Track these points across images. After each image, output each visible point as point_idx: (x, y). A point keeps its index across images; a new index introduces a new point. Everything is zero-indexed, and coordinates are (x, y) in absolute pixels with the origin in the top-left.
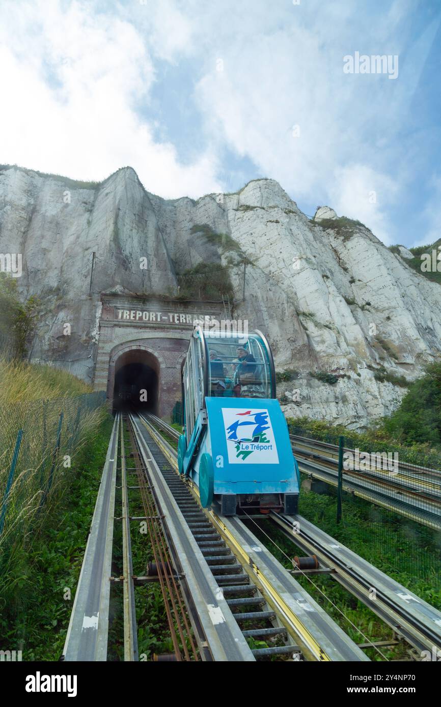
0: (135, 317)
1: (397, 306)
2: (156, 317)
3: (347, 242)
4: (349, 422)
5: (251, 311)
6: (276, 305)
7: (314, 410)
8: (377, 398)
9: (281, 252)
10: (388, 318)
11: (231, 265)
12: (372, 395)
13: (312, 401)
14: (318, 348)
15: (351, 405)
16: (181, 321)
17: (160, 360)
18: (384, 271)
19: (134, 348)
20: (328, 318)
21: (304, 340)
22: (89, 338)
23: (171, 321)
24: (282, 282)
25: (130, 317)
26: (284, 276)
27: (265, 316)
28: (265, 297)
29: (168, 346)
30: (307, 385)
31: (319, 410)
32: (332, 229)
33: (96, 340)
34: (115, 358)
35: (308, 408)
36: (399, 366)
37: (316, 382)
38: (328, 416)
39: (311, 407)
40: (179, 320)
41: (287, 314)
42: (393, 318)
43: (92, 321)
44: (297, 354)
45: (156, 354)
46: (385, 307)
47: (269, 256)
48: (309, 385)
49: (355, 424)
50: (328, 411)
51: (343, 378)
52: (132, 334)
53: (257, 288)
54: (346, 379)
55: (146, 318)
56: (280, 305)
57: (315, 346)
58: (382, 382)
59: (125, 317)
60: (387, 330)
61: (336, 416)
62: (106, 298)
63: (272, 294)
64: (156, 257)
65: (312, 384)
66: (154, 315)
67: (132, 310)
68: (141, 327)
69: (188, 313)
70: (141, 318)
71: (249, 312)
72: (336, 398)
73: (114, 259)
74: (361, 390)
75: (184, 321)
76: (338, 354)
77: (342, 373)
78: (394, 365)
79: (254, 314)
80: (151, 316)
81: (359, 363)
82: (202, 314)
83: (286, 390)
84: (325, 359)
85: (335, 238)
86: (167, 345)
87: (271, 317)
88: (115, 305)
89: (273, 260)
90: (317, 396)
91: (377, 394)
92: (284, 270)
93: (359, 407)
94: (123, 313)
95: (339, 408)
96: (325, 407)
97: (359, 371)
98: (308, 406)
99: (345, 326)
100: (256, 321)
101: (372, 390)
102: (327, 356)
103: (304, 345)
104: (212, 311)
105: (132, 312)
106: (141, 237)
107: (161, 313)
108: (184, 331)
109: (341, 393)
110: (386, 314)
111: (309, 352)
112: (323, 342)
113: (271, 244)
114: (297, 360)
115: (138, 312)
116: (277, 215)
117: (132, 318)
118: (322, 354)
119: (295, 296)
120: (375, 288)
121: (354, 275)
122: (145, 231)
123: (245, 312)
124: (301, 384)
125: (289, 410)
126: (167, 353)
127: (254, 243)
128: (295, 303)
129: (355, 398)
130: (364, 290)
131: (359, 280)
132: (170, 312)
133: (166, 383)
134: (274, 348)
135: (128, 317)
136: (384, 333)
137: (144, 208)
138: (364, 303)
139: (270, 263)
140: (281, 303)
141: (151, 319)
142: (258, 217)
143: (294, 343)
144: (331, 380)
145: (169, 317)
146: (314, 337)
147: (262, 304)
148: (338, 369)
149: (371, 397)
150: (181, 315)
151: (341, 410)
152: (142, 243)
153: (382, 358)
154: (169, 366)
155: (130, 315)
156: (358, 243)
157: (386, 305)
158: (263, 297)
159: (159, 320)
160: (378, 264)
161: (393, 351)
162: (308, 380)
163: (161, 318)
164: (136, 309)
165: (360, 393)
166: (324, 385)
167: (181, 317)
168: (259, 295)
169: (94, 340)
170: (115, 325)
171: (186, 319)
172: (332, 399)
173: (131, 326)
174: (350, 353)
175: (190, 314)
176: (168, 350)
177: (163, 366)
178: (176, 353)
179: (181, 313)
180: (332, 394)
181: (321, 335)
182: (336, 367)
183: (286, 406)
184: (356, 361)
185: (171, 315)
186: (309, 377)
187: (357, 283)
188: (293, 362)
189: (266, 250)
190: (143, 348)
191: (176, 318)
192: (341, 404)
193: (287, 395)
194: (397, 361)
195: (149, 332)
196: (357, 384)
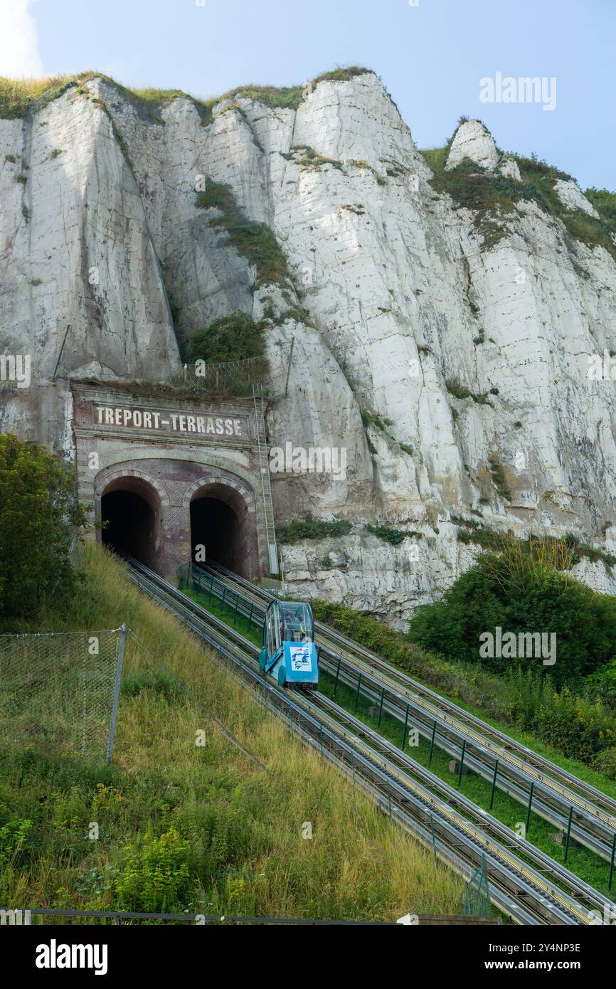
0: (122, 420)
1: (538, 403)
2: (153, 419)
3: (487, 253)
4: (406, 598)
5: (295, 416)
6: (334, 409)
7: (365, 580)
8: (451, 568)
9: (358, 286)
10: (518, 425)
11: (270, 321)
12: (445, 562)
13: (365, 566)
14: (386, 487)
15: (413, 577)
16: (189, 429)
17: (162, 493)
18: (535, 329)
19: (125, 474)
20: (413, 433)
21: (367, 472)
22: (59, 452)
23: (175, 428)
24: (352, 350)
25: (115, 421)
26: (357, 340)
27: (316, 428)
28: (319, 393)
29: (172, 472)
30: (360, 545)
31: (372, 580)
32: (469, 209)
33: (71, 459)
34: (101, 489)
35: (356, 577)
36: (509, 513)
37: (374, 540)
38: (381, 589)
39: (361, 575)
40: (186, 426)
41: (348, 427)
42: (525, 425)
43: (60, 424)
44: (355, 493)
45: (155, 484)
46: (518, 403)
47: (337, 290)
48: (364, 544)
49: (413, 602)
50: (383, 582)
51: (411, 537)
52: (122, 451)
53: (308, 375)
54: (414, 539)
55: (137, 423)
56: (340, 409)
57: (383, 482)
58: (467, 543)
59: (107, 419)
60: (511, 447)
61: (392, 589)
62: (79, 387)
63: (330, 390)
64: (145, 294)
65: (368, 543)
66: (150, 417)
67: (117, 407)
68: (132, 441)
69: (199, 415)
70: (130, 423)
71: (292, 418)
72: (397, 564)
73: (83, 311)
74: (434, 554)
75: (194, 430)
76: (413, 498)
77: (412, 528)
78: (502, 509)
79: (300, 422)
80: (145, 419)
81: (442, 513)
82: (220, 417)
83: (332, 550)
84: (393, 504)
85: (470, 234)
86: (170, 470)
87: (324, 429)
88: (91, 398)
89: (343, 301)
90: (371, 561)
91: (453, 561)
92: (357, 327)
93: (424, 579)
94: (104, 412)
95: (397, 579)
96: (380, 576)
97: (438, 525)
98: (357, 573)
99: (437, 446)
100: (301, 435)
101: (448, 556)
102: (397, 499)
103: (367, 481)
104: (236, 412)
105: (118, 411)
106: (119, 253)
107: (159, 414)
108: (194, 448)
109: (404, 559)
110: (517, 416)
111: (373, 491)
112: (395, 478)
113: (344, 263)
114: (353, 501)
115: (125, 411)
116: (362, 186)
117: (118, 423)
118: (391, 496)
119: (369, 382)
120: (513, 361)
121: (485, 327)
122: (126, 240)
123: (285, 416)
124: (352, 543)
125: (331, 578)
126: (170, 483)
127: (314, 251)
128: (368, 394)
129: (420, 567)
130: (493, 363)
131: (491, 340)
132: (173, 412)
133: (170, 529)
134: (324, 480)
135: (112, 419)
136: (504, 451)
137: (124, 192)
138: (489, 388)
139: (337, 305)
140: (342, 406)
141: (145, 425)
142: (328, 190)
143: (352, 476)
144: (394, 538)
145: (171, 421)
146: (383, 467)
147: (313, 404)
148: (409, 520)
149: (445, 566)
150: (189, 418)
151: (400, 582)
152: (121, 266)
153: (484, 501)
154: (173, 503)
155: (114, 416)
156: (504, 262)
157: (522, 399)
158: (315, 393)
159: (157, 426)
160: (527, 315)
161: (509, 485)
162: (363, 537)
163: (160, 422)
164: (123, 407)
165: (431, 558)
166: (383, 545)
167: (189, 421)
168: (310, 388)
169: (68, 459)
170: (97, 436)
171: (196, 424)
172: (390, 566)
173: (118, 438)
174: (432, 495)
175: (203, 415)
176: (173, 478)
177: (165, 503)
178: (183, 483)
179: (189, 414)
180: (392, 558)
181: (394, 466)
182: (407, 517)
183: (328, 572)
184: (436, 510)
185: (174, 417)
186: (365, 533)
187: (487, 345)
188: (348, 503)
189: (333, 273)
190: (136, 475)
191: (182, 423)
192: (401, 574)
193: (331, 557)
194: (509, 503)
195: (144, 448)
196: (429, 545)
